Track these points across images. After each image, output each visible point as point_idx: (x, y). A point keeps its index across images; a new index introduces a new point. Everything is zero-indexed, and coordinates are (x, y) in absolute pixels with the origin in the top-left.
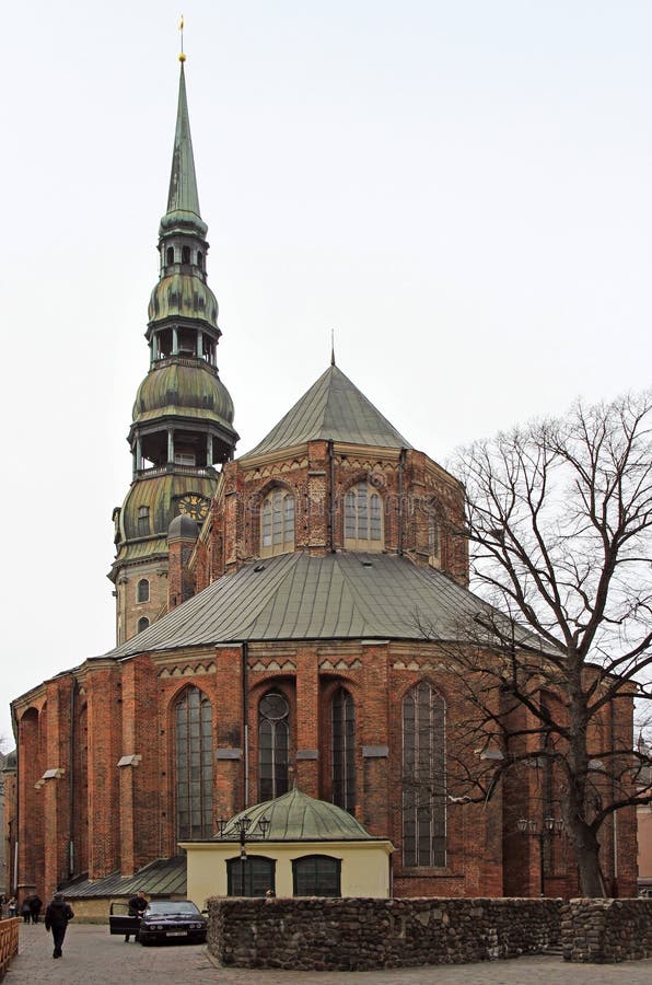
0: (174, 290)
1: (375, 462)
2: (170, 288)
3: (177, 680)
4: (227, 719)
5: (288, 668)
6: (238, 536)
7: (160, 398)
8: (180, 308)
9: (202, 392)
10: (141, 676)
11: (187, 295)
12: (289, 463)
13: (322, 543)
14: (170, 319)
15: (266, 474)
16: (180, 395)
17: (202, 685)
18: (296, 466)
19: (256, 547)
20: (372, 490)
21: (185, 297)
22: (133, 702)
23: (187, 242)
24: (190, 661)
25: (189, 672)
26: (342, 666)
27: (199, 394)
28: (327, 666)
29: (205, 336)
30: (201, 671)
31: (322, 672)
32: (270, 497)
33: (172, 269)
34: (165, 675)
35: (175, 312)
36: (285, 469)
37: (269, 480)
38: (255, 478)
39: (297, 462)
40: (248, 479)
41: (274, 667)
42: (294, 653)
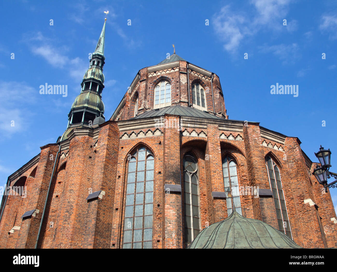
0: (93, 71)
1: (203, 75)
2: (92, 70)
3: (133, 140)
4: (172, 162)
5: (202, 136)
6: (145, 98)
7: (83, 101)
8: (94, 76)
9: (96, 101)
10: (112, 135)
11: (97, 73)
12: (170, 70)
13: (186, 101)
14: (91, 79)
15: (159, 74)
16: (90, 101)
17: (150, 144)
18: (172, 71)
19: (152, 104)
20: (200, 87)
21: (96, 74)
22: (105, 151)
23: (99, 60)
24: (143, 128)
25: (141, 135)
26: (231, 138)
27: (95, 102)
28: (223, 137)
29: (99, 86)
30: (150, 134)
31: (221, 140)
32: (160, 84)
33: (93, 66)
34: (125, 137)
35: (92, 77)
36: (168, 72)
37: (160, 76)
38: (154, 75)
39: (173, 69)
40: (150, 76)
41: (194, 135)
42: (205, 127)
